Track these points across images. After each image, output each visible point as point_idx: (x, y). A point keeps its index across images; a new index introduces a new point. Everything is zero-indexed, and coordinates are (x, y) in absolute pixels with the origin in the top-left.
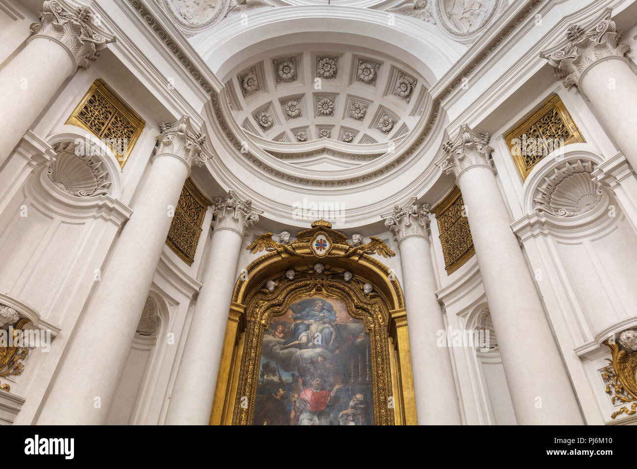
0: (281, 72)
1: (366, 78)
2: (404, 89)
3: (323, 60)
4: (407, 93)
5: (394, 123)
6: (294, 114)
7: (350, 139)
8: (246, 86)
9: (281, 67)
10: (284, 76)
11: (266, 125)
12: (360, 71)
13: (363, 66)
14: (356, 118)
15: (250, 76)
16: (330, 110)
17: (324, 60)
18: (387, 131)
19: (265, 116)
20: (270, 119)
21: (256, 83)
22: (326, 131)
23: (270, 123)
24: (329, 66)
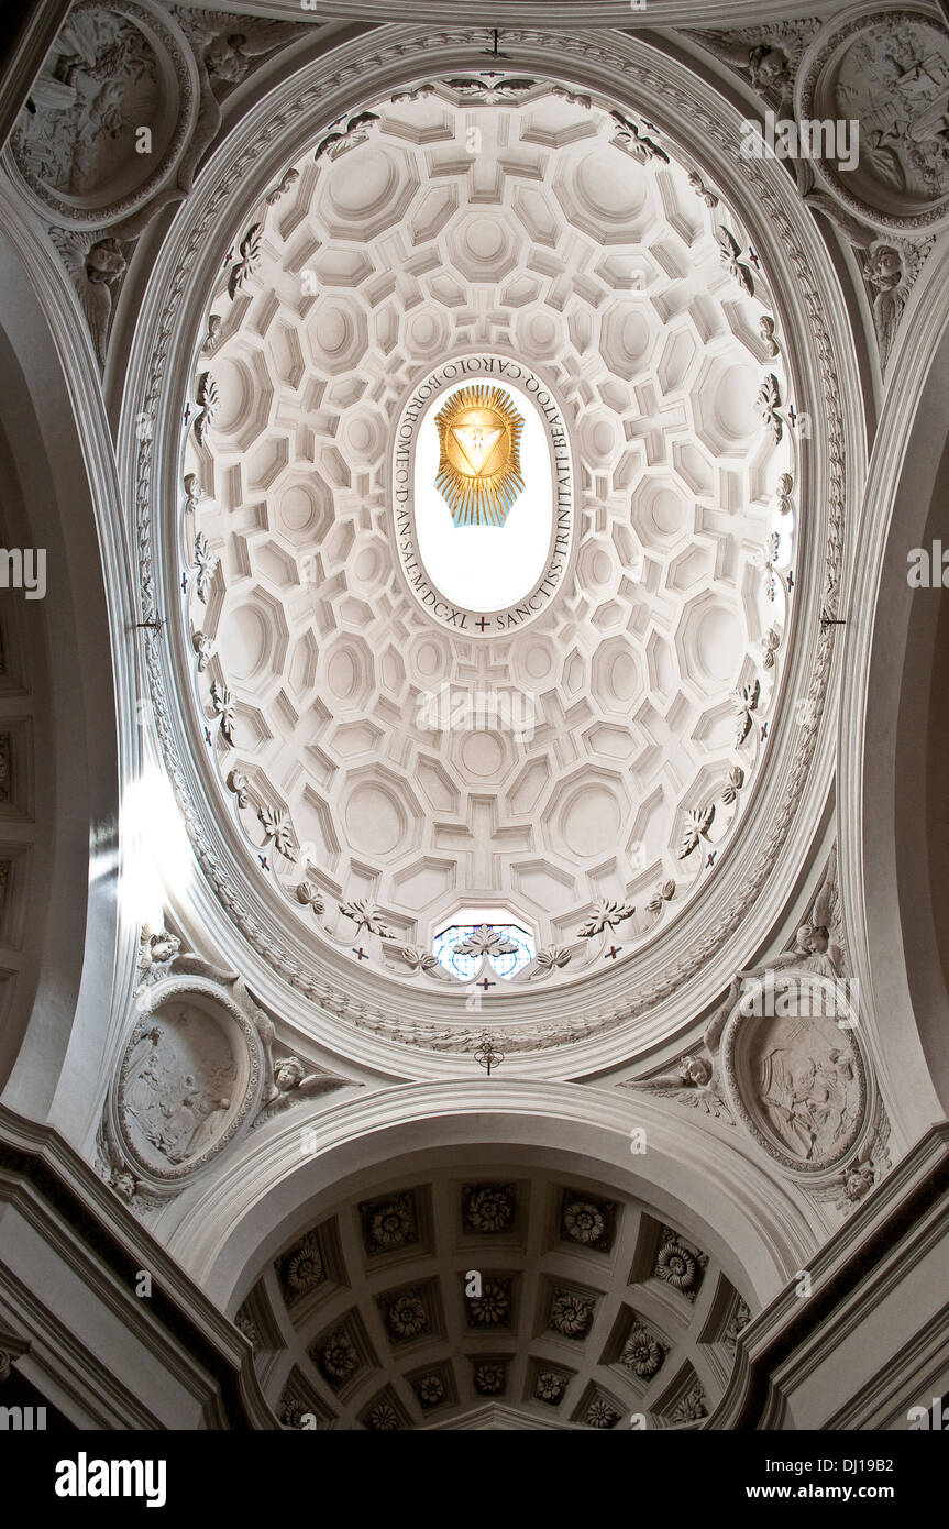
0: (378, 1232)
1: (585, 1235)
2: (679, 1270)
3: (478, 1196)
4: (687, 1278)
5: (662, 1353)
6: (410, 1328)
7: (556, 1391)
8: (294, 1279)
9: (378, 1219)
10: (386, 1239)
11: (340, 1373)
12: (569, 1220)
13: (576, 1208)
14: (566, 1335)
15: (305, 1255)
16: (501, 1312)
17: (482, 1195)
18: (648, 1374)
19: (339, 1347)
20: (353, 1355)
21: (318, 1267)
22: (494, 1368)
23: (350, 1366)
24: (494, 1207)
